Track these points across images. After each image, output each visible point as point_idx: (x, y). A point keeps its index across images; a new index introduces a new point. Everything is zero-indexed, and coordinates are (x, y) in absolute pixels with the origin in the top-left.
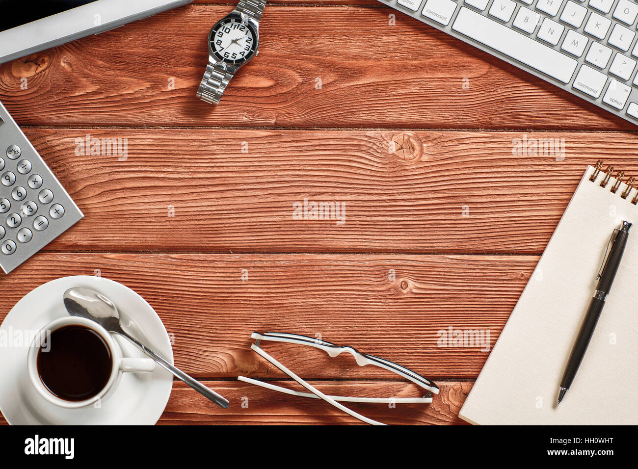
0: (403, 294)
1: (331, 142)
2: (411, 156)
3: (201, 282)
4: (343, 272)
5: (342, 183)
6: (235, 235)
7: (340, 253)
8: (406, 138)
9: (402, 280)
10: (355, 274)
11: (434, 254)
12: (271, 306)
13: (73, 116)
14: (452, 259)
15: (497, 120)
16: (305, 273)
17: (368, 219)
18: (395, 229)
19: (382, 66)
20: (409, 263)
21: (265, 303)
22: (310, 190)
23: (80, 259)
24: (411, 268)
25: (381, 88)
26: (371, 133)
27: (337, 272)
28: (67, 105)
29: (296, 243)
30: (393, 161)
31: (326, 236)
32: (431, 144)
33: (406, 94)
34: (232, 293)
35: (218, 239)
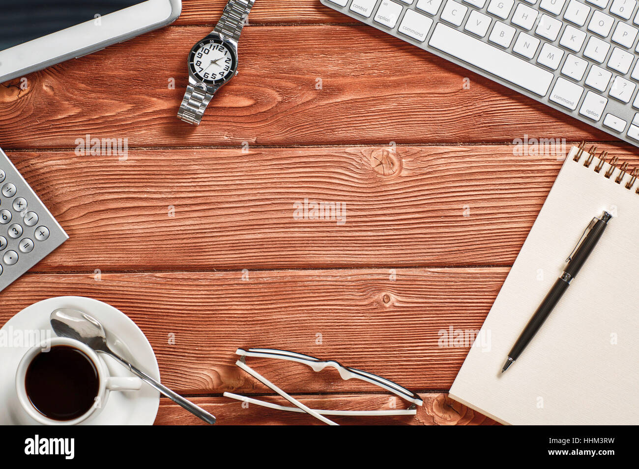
0: (386, 308)
1: (312, 160)
2: (391, 172)
3: (186, 300)
4: (326, 287)
5: (323, 199)
6: (219, 253)
7: (322, 269)
8: (385, 153)
9: (384, 294)
10: (337, 289)
11: (415, 267)
12: (255, 323)
13: (56, 139)
14: (433, 272)
15: (475, 134)
16: (287, 289)
17: (350, 234)
18: (376, 243)
19: (361, 83)
21: (249, 319)
23: (66, 280)
24: (393, 282)
26: (350, 149)
27: (320, 287)
28: (50, 129)
29: (279, 260)
30: (373, 177)
31: (308, 252)
32: (410, 159)
33: (384, 110)
34: (216, 310)
35: (202, 257)
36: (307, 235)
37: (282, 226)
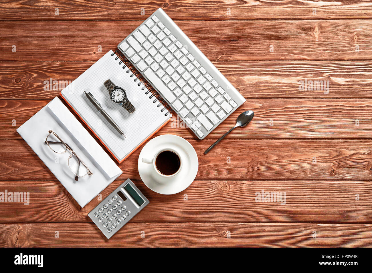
0: (224, 236)
1: (200, 185)
2: (226, 189)
3: (156, 232)
4: (204, 229)
5: (203, 199)
6: (168, 216)
7: (203, 222)
8: (224, 183)
9: (223, 231)
10: (208, 230)
11: (234, 222)
12: (180, 241)
14: (240, 224)
15: (254, 177)
16: (191, 229)
17: (212, 211)
18: (221, 214)
19: (216, 159)
20: (226, 226)
21: (178, 239)
22: (192, 201)
24: (226, 227)
25: (216, 166)
26: (212, 182)
27: (202, 229)
29: (188, 219)
30: (220, 191)
31: (197, 217)
32: (233, 185)
33: (224, 169)
34: (166, 236)
35: (162, 218)
36: (197, 211)
37: (189, 207)
